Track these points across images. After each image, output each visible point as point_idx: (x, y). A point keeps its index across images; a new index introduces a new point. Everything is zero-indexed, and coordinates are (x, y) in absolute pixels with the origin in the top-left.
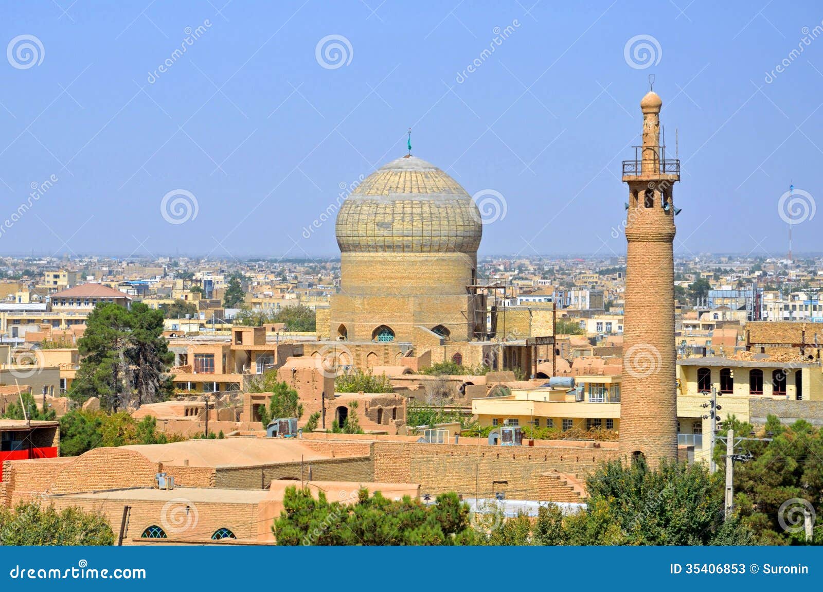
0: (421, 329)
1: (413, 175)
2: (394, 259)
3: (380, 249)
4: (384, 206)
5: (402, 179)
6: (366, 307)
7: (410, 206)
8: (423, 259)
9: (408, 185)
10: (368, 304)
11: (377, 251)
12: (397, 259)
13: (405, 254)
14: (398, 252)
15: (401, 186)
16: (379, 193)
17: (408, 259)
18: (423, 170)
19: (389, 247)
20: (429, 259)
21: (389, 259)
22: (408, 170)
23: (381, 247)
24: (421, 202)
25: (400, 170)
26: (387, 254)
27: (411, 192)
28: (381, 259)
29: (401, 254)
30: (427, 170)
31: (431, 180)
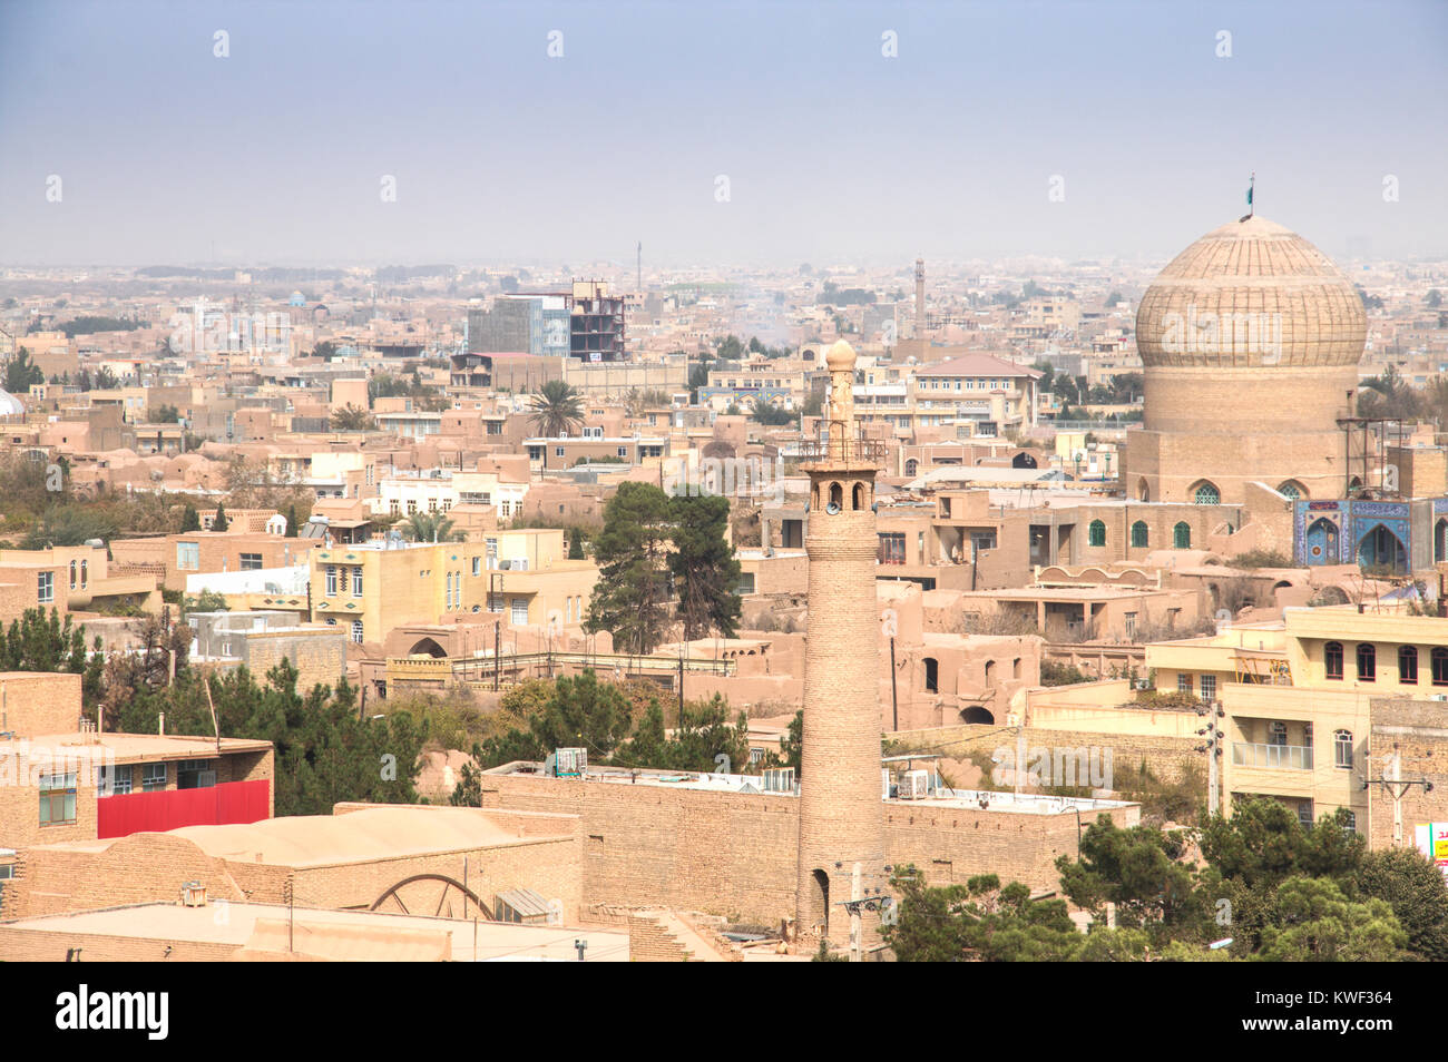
0: (1257, 487)
1: (1254, 246)
2: (1221, 378)
3: (1198, 362)
4: (1205, 296)
5: (1235, 254)
6: (1177, 451)
7: (1245, 295)
8: (1266, 377)
9: (1244, 261)
10: (1180, 447)
11: (1193, 365)
12: (1225, 378)
13: (1238, 370)
14: (1225, 366)
15: (1233, 263)
16: (1199, 274)
17: (1241, 377)
18: (1271, 239)
19: (1211, 359)
20: (1275, 377)
21: (1213, 377)
22: (1246, 239)
23: (1200, 358)
24: (1262, 290)
25: (1233, 239)
26: (1209, 370)
27: (1248, 274)
28: (1199, 377)
29: (1231, 370)
30: (1277, 238)
31: (1281, 253)
